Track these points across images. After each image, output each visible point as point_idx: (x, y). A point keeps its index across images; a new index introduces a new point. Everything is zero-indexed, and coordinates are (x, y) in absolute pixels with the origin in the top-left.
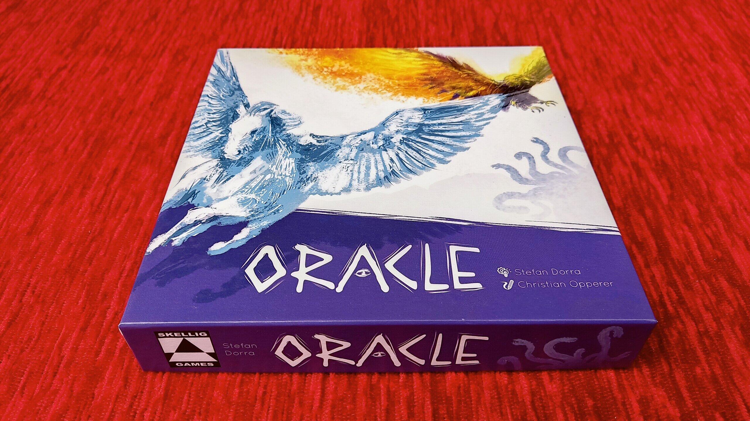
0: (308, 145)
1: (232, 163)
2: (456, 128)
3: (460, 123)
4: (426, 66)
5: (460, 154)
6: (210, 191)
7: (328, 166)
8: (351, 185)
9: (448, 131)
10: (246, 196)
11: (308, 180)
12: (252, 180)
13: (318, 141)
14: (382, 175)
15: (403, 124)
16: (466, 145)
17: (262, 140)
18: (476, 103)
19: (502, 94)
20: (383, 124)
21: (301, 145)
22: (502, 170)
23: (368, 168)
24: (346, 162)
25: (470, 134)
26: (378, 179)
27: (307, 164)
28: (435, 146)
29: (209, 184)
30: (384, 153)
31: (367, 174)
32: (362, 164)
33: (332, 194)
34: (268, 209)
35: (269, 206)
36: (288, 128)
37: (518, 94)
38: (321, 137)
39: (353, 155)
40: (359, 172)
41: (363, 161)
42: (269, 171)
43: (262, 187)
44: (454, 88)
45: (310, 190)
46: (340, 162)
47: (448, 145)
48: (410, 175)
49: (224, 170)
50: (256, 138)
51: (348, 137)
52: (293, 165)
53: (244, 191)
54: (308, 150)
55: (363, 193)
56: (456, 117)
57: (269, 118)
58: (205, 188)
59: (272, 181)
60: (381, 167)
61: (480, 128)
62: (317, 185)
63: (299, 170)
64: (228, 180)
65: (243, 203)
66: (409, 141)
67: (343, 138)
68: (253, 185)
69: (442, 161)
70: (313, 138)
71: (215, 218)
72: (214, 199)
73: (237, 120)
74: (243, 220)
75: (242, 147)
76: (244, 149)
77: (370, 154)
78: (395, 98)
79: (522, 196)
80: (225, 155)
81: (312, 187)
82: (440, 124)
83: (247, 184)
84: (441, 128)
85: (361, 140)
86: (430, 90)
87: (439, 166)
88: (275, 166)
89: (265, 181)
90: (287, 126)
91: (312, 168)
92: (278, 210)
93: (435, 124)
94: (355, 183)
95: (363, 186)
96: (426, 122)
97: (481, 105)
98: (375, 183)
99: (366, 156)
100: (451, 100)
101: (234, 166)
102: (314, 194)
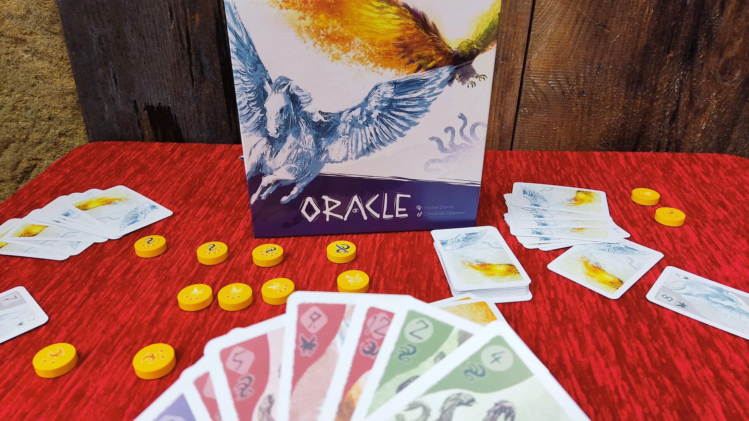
0: (319, 122)
1: (276, 141)
2: (414, 103)
3: (418, 99)
4: (402, 26)
5: (413, 128)
6: (269, 163)
7: (333, 140)
8: (347, 155)
9: (408, 107)
10: (290, 165)
11: (322, 152)
12: (291, 154)
13: (325, 118)
14: (365, 146)
15: (380, 99)
16: (417, 120)
17: (288, 118)
18: (432, 76)
19: (452, 66)
20: (367, 99)
21: (314, 122)
22: (434, 142)
23: (357, 141)
24: (344, 137)
25: (422, 109)
26: (363, 150)
27: (321, 139)
28: (399, 121)
29: (267, 158)
30: (366, 127)
31: (357, 147)
32: (353, 138)
33: (337, 162)
34: (304, 174)
35: (304, 172)
36: (304, 105)
37: (464, 66)
38: (327, 114)
39: (347, 131)
40: (352, 145)
41: (354, 136)
42: (298, 147)
43: (297, 159)
44: (419, 57)
45: (325, 160)
46: (340, 137)
47: (407, 120)
48: (381, 147)
49: (272, 147)
50: (285, 117)
51: (344, 114)
52: (312, 140)
53: (288, 162)
54: (319, 127)
55: (355, 161)
56: (416, 92)
57: (288, 95)
58: (266, 161)
59: (302, 153)
60: (365, 141)
61: (429, 104)
62: (328, 156)
63: (316, 144)
64: (277, 154)
65: (290, 170)
66: (383, 117)
67: (340, 114)
68: (292, 157)
69: (401, 135)
70: (322, 115)
71: (277, 181)
72: (273, 169)
73: (267, 99)
74: (292, 182)
75: (278, 126)
76: (279, 127)
77: (358, 129)
78: (375, 69)
79: (440, 161)
80: (269, 134)
81: (326, 157)
82: (405, 100)
83: (289, 157)
84: (404, 104)
85: (352, 116)
86: (401, 60)
87: (399, 139)
88: (301, 142)
89: (298, 154)
90: (302, 103)
91: (324, 141)
92: (309, 175)
93: (400, 100)
94: (350, 153)
95: (354, 156)
96: (395, 98)
97: (435, 78)
98: (361, 153)
99: (356, 131)
100: (415, 72)
101: (277, 143)
102: (327, 163)
